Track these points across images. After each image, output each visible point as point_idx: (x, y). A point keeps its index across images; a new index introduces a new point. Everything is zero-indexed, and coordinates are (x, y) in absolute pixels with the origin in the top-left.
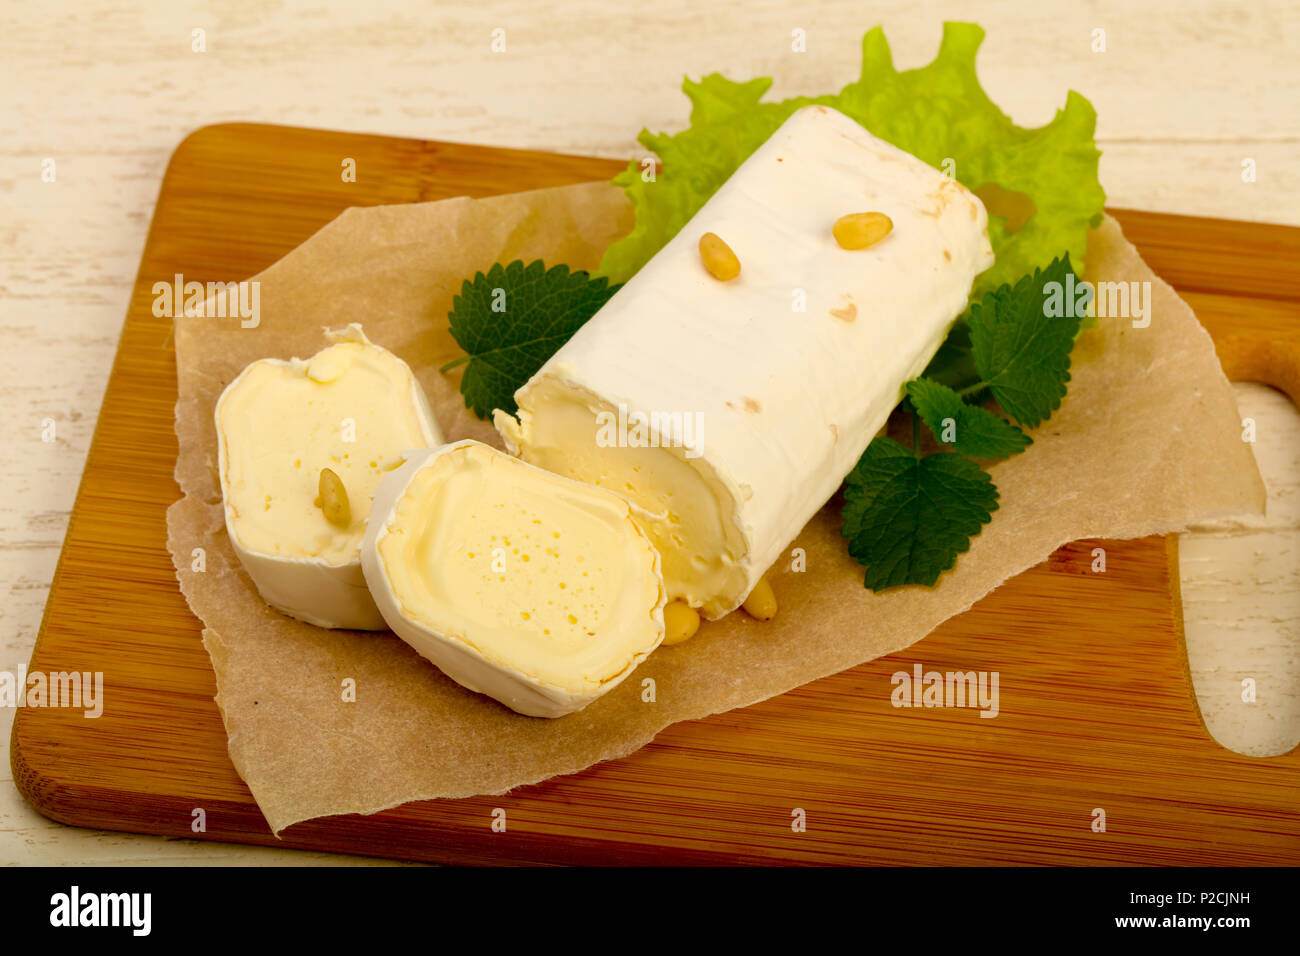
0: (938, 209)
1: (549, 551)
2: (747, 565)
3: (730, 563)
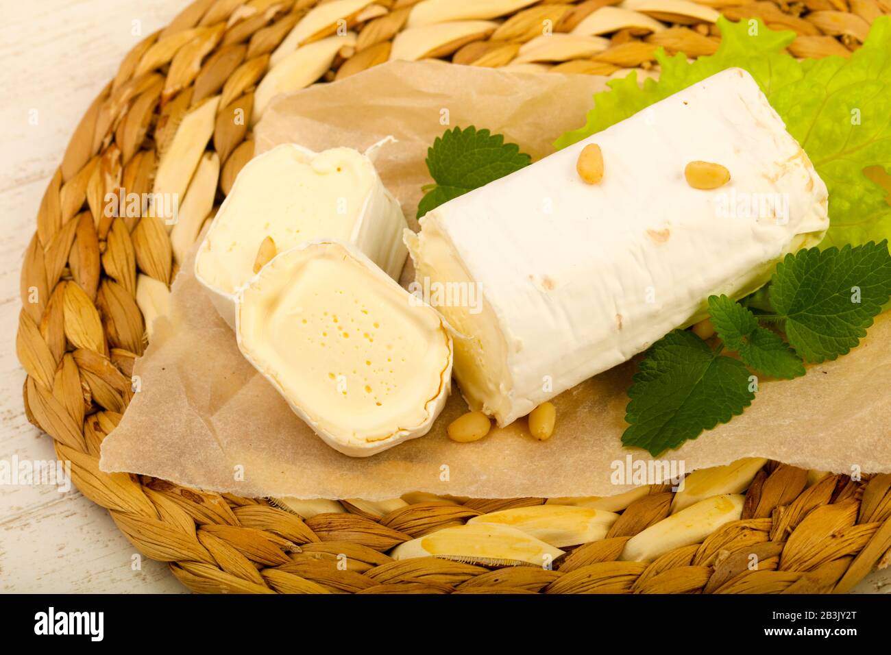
0: (777, 176)
1: (367, 335)
2: (510, 398)
3: (504, 393)
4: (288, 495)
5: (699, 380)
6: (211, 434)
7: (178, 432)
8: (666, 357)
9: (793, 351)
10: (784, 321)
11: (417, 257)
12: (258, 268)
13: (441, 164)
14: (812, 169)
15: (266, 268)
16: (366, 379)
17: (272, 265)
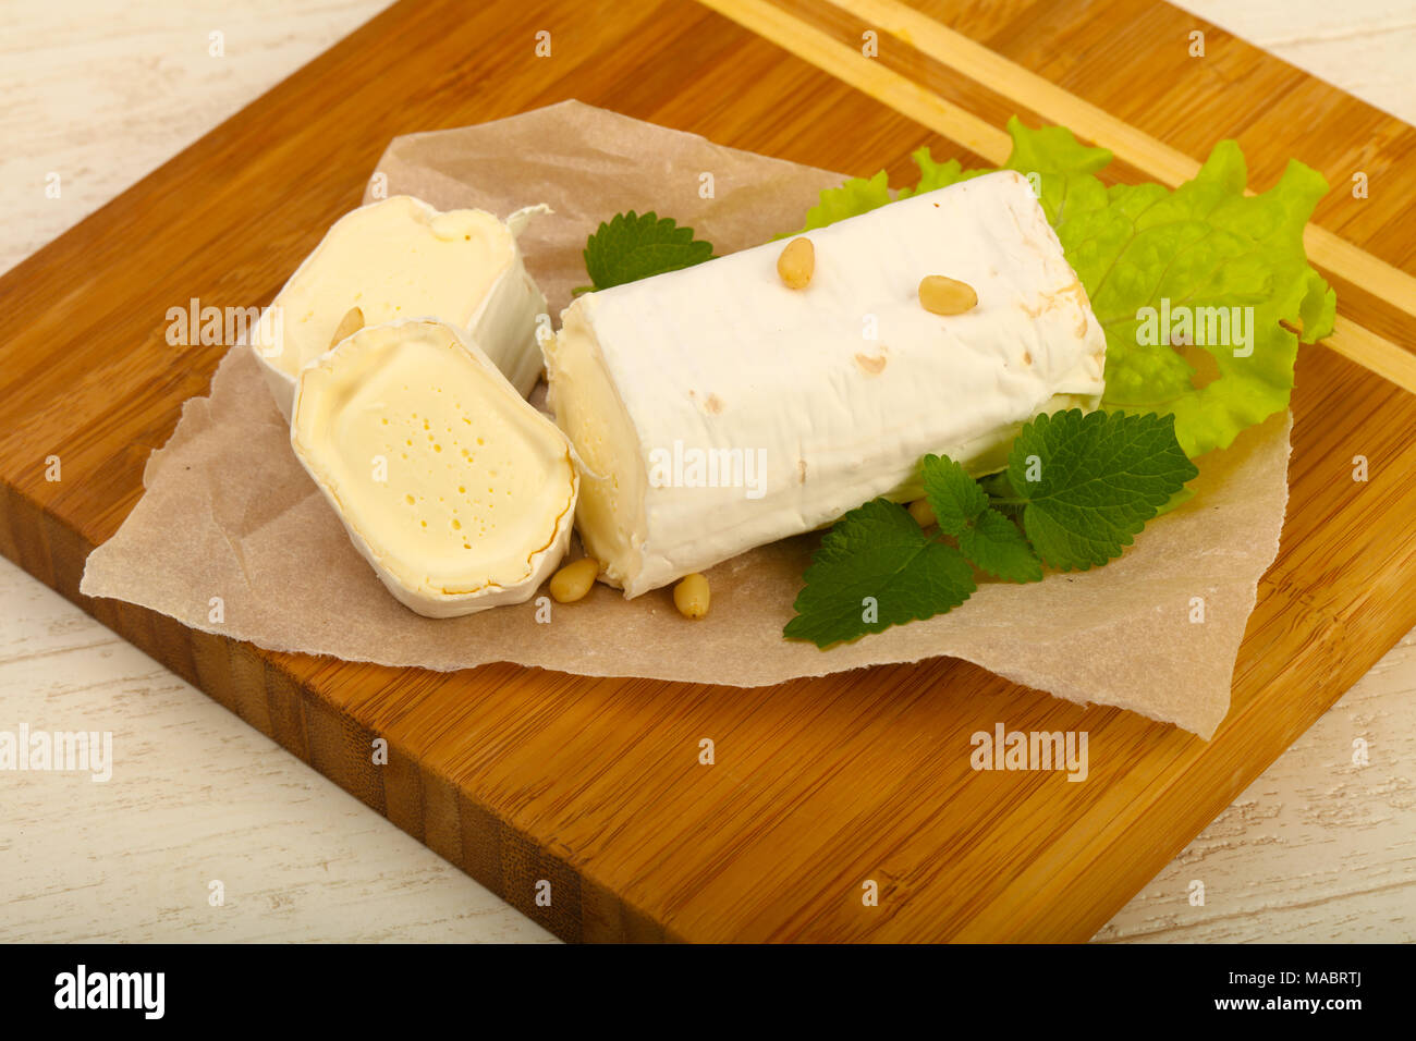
0: (1039, 311)
1: (466, 452)
2: (643, 553)
3: (636, 545)
4: (326, 653)
5: (901, 569)
6: (237, 562)
7: (195, 553)
8: (860, 533)
9: (1031, 547)
10: (1024, 507)
11: (552, 362)
12: (334, 343)
13: (603, 260)
14: (1087, 309)
15: (346, 343)
16: (455, 511)
17: (354, 341)
